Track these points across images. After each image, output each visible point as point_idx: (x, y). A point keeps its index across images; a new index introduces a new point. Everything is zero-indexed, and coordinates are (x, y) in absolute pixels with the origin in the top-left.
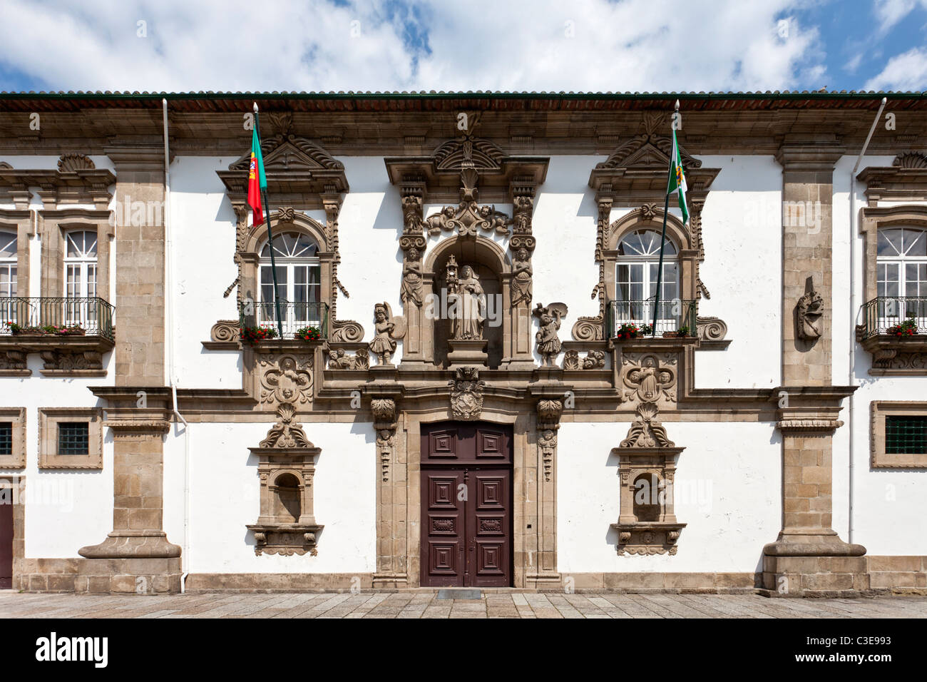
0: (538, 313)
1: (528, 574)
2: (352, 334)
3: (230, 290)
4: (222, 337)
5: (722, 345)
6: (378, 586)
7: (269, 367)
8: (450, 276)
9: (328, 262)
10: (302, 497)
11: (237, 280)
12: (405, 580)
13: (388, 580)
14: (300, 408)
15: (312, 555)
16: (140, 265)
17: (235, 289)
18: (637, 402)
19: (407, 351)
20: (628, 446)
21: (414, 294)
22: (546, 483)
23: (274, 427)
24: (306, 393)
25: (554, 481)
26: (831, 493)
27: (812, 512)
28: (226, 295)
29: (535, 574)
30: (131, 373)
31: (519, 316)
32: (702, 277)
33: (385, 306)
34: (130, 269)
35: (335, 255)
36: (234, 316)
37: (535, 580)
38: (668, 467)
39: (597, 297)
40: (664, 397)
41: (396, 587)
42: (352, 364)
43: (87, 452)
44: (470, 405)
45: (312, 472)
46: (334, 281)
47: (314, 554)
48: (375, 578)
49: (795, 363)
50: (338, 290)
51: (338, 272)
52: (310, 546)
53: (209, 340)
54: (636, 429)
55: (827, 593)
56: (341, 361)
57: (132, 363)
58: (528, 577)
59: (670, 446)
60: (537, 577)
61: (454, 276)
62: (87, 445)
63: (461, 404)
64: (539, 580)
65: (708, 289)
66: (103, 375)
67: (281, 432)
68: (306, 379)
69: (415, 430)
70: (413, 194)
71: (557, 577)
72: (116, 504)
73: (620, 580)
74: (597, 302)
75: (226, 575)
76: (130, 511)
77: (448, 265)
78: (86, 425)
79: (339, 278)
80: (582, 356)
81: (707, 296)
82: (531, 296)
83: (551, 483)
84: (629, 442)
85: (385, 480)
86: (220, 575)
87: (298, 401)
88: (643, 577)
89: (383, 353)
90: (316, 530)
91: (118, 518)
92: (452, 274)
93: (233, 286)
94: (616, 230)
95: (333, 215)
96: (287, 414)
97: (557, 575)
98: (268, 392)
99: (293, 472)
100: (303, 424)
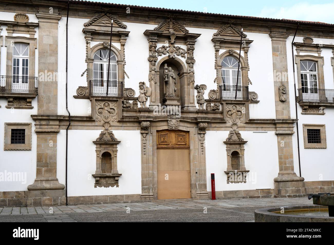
0: (197, 88)
1: (197, 193)
2: (131, 94)
3: (84, 73)
4: (81, 94)
5: (257, 102)
6: (143, 199)
7: (99, 107)
8: (166, 72)
9: (121, 64)
10: (112, 162)
11: (87, 70)
12: (153, 197)
13: (147, 197)
14: (112, 124)
15: (117, 187)
16: (48, 62)
17: (86, 73)
18: (231, 123)
19: (151, 101)
20: (229, 141)
21: (154, 79)
22: (202, 155)
23: (102, 132)
24: (114, 117)
25: (205, 154)
26: (293, 158)
27: (287, 165)
28: (82, 75)
29: (199, 193)
30: (44, 108)
31: (190, 89)
32: (249, 77)
33: (143, 83)
34: (44, 63)
35: (124, 62)
36: (85, 84)
37: (199, 195)
38: (242, 148)
39: (216, 82)
40: (240, 121)
41: (150, 199)
42: (132, 106)
43: (24, 142)
44: (175, 124)
45: (117, 151)
46: (124, 72)
47: (118, 186)
48: (141, 196)
49: (279, 110)
50: (125, 76)
51: (125, 68)
52: (116, 183)
53: (76, 95)
54: (231, 134)
55: (294, 196)
56: (128, 105)
57: (45, 104)
58: (197, 194)
59: (243, 141)
60: (200, 194)
61: (167, 72)
62: (24, 139)
63: (172, 123)
64: (201, 195)
65: (251, 81)
66: (32, 108)
67: (104, 134)
68: (113, 112)
69: (155, 133)
70: (154, 42)
71: (207, 193)
72: (37, 166)
73: (228, 194)
74: (216, 84)
75: (83, 197)
76: (43, 169)
77: (165, 68)
78: (24, 130)
79: (126, 70)
80: (212, 104)
81: (251, 84)
82: (194, 81)
83: (203, 155)
84: (229, 139)
85: (145, 154)
86: (80, 197)
87: (111, 121)
88: (236, 192)
89: (143, 102)
90: (119, 175)
91: (39, 172)
92: (166, 71)
93: (85, 71)
94: (221, 57)
95: (123, 45)
96: (107, 126)
97: (207, 192)
98: (99, 117)
99: (109, 151)
100: (113, 131)
